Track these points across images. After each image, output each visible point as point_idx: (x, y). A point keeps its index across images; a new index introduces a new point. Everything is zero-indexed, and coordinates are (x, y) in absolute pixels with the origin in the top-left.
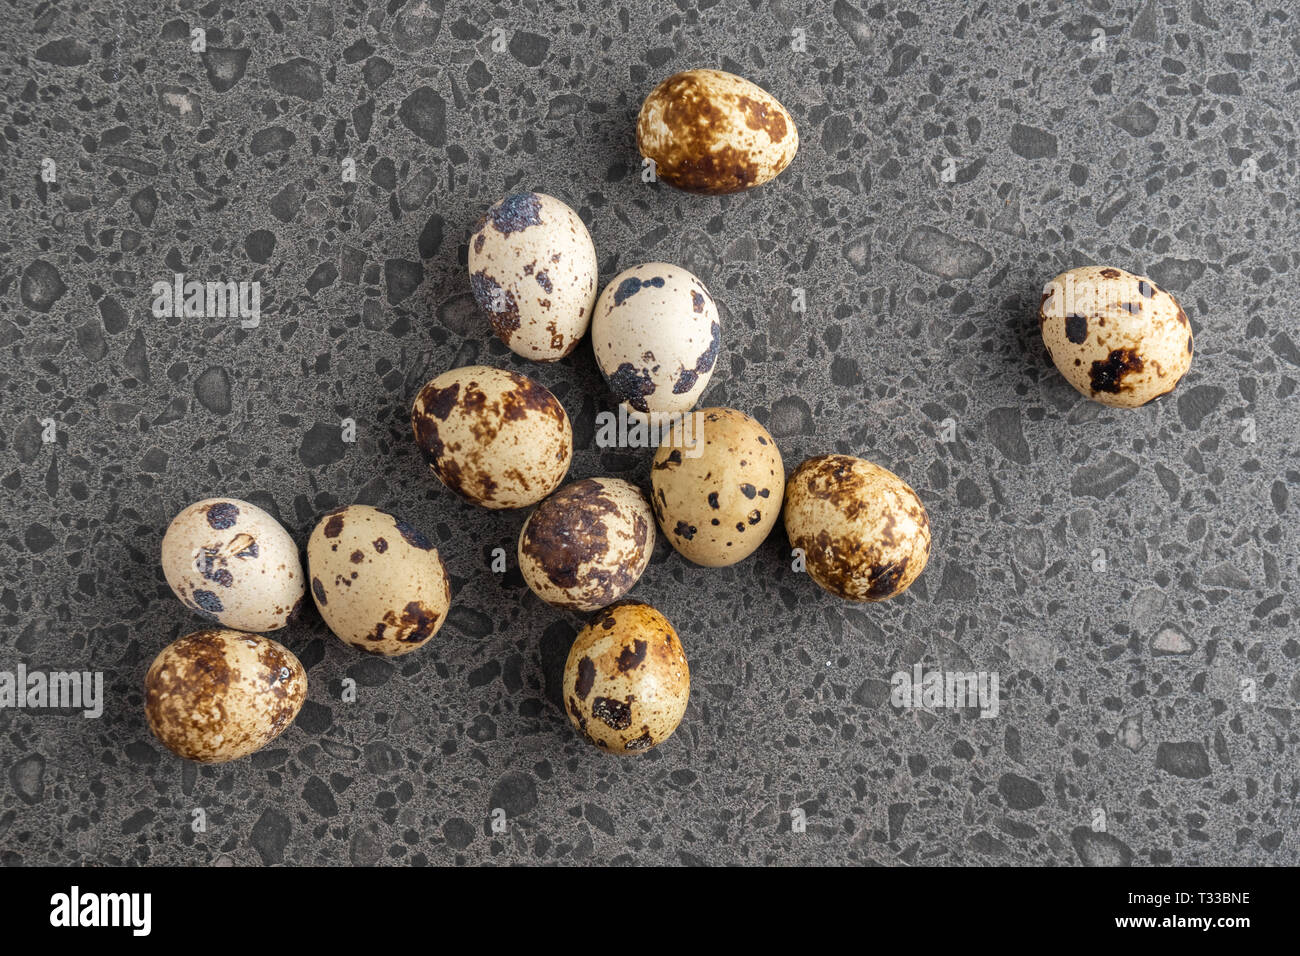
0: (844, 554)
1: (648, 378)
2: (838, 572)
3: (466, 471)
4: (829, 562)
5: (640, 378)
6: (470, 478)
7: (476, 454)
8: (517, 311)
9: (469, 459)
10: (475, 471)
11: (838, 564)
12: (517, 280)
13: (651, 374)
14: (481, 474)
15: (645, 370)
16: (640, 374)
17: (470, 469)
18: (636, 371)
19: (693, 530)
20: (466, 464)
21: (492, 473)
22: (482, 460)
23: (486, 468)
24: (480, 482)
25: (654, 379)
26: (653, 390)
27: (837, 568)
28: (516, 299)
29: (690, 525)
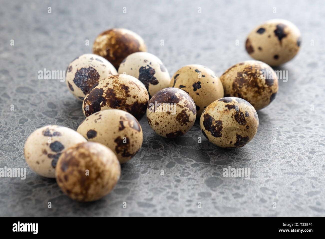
0: (249, 71)
1: (150, 68)
2: (252, 79)
3: (115, 88)
4: (247, 78)
5: (148, 69)
6: (118, 89)
7: (115, 81)
8: (96, 71)
9: (114, 84)
10: (118, 85)
11: (250, 76)
12: (90, 62)
13: (150, 66)
14: (121, 85)
15: (148, 66)
16: (147, 68)
17: (116, 86)
18: (145, 67)
19: (199, 83)
20: (114, 86)
21: (125, 84)
22: (119, 81)
23: (122, 83)
24: (122, 88)
25: (153, 67)
26: (155, 71)
27: (250, 77)
28: (94, 67)
29: (197, 82)
